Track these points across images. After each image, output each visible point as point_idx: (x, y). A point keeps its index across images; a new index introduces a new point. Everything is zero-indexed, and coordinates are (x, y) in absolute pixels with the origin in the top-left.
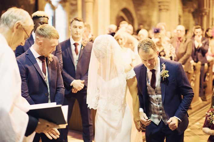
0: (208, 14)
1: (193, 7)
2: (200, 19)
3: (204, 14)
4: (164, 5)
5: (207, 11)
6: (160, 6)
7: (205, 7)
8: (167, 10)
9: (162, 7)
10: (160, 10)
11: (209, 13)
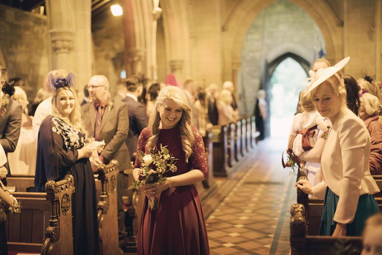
0: (143, 59)
1: (113, 49)
2: (129, 69)
3: (136, 59)
4: (63, 41)
5: (142, 54)
6: (54, 42)
7: (138, 47)
8: (70, 49)
9: (59, 44)
10: (55, 49)
11: (145, 57)
